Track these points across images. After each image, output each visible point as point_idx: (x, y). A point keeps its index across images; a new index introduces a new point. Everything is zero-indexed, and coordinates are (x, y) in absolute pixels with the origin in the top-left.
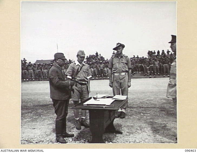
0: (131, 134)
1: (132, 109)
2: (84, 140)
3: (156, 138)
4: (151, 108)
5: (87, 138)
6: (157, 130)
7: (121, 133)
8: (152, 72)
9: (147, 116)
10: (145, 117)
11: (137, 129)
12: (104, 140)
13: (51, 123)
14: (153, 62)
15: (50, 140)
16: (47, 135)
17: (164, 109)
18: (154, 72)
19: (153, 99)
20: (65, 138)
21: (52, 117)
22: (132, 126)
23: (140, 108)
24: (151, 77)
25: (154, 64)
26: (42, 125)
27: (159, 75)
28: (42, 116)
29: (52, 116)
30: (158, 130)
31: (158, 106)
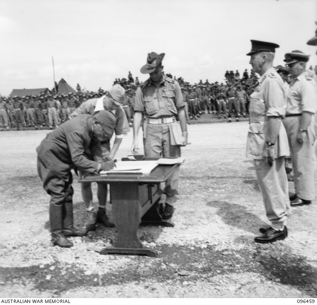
0: (190, 226)
1: (194, 182)
2: (104, 241)
3: (233, 231)
4: (228, 177)
5: (109, 237)
6: (236, 218)
7: (172, 226)
8: (233, 110)
9: (219, 194)
10: (216, 195)
11: (201, 217)
12: (141, 239)
13: (41, 210)
14: (234, 92)
15: (40, 242)
16: (35, 234)
17: (250, 180)
18: (236, 112)
19: (231, 161)
20: (68, 239)
21: (44, 200)
22: (192, 212)
23: (209, 178)
24: (230, 121)
25: (236, 95)
26: (25, 216)
27: (244, 117)
28: (23, 198)
29: (42, 198)
30: (239, 217)
31: (240, 175)
